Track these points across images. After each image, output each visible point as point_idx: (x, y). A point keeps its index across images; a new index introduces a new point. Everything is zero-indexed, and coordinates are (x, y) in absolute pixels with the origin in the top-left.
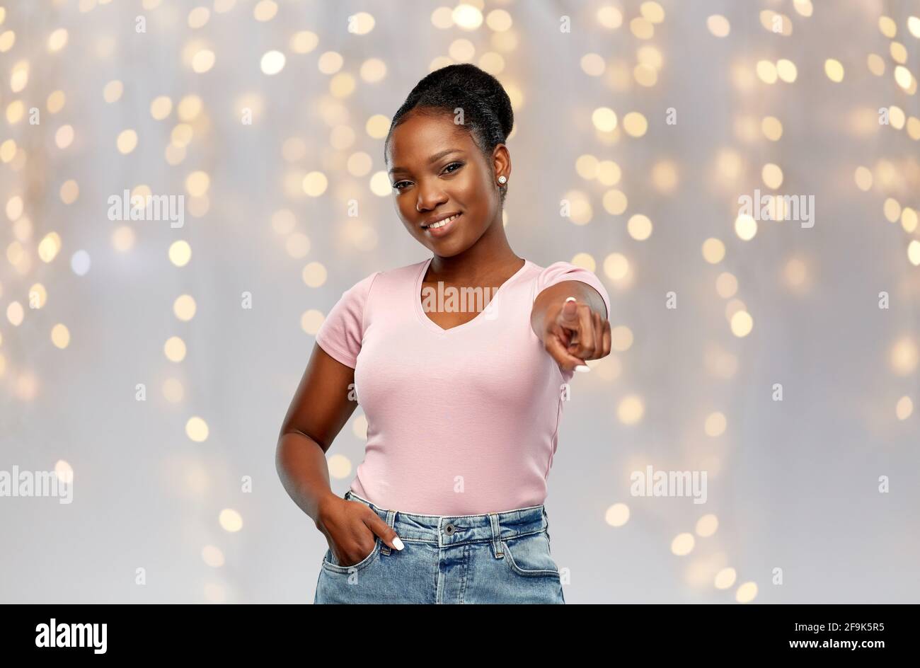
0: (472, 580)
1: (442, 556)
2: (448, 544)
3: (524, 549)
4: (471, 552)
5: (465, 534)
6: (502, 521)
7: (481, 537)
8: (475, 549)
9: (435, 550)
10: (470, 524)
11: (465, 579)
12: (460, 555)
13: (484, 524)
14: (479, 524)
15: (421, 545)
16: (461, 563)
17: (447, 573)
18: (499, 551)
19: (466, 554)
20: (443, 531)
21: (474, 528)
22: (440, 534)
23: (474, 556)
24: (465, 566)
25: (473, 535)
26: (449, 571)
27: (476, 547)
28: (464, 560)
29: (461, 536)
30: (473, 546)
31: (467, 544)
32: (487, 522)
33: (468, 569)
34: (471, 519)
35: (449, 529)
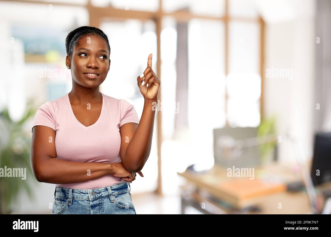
0: (103, 211)
1: (91, 203)
2: (93, 199)
3: (122, 198)
4: (102, 201)
5: (99, 195)
6: (112, 189)
7: (105, 195)
8: (103, 200)
9: (89, 202)
10: (100, 191)
11: (101, 211)
12: (98, 203)
13: (105, 190)
14: (103, 191)
15: (83, 201)
16: (98, 206)
17: (94, 210)
18: (113, 200)
19: (100, 202)
20: (90, 194)
21: (102, 192)
22: (89, 195)
23: (103, 203)
24: (100, 207)
25: (102, 194)
26: (94, 209)
27: (104, 199)
28: (100, 204)
29: (98, 196)
30: (102, 199)
31: (100, 198)
32: (107, 189)
33: (102, 208)
34: (100, 189)
35: (93, 193)
